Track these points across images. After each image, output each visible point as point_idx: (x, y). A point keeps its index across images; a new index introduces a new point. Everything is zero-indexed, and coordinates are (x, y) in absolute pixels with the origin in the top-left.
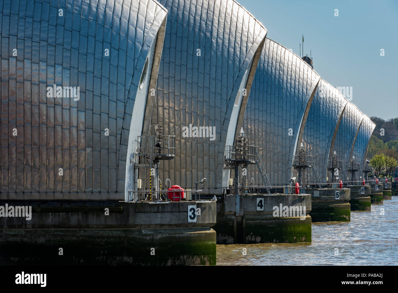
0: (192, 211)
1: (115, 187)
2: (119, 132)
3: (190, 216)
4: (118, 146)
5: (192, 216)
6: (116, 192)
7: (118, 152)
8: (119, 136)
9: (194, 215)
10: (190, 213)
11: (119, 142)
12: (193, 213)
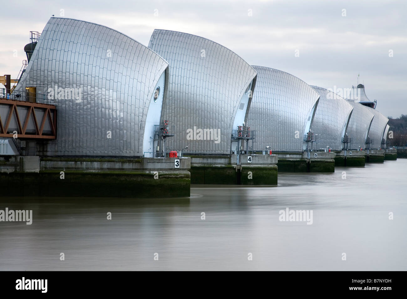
0: (177, 162)
1: (137, 150)
2: (140, 123)
3: (176, 165)
4: (139, 130)
5: (177, 165)
6: (138, 152)
7: (139, 133)
8: (140, 125)
9: (178, 164)
10: (176, 163)
11: (140, 128)
12: (178, 163)
